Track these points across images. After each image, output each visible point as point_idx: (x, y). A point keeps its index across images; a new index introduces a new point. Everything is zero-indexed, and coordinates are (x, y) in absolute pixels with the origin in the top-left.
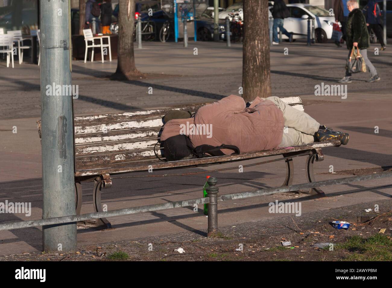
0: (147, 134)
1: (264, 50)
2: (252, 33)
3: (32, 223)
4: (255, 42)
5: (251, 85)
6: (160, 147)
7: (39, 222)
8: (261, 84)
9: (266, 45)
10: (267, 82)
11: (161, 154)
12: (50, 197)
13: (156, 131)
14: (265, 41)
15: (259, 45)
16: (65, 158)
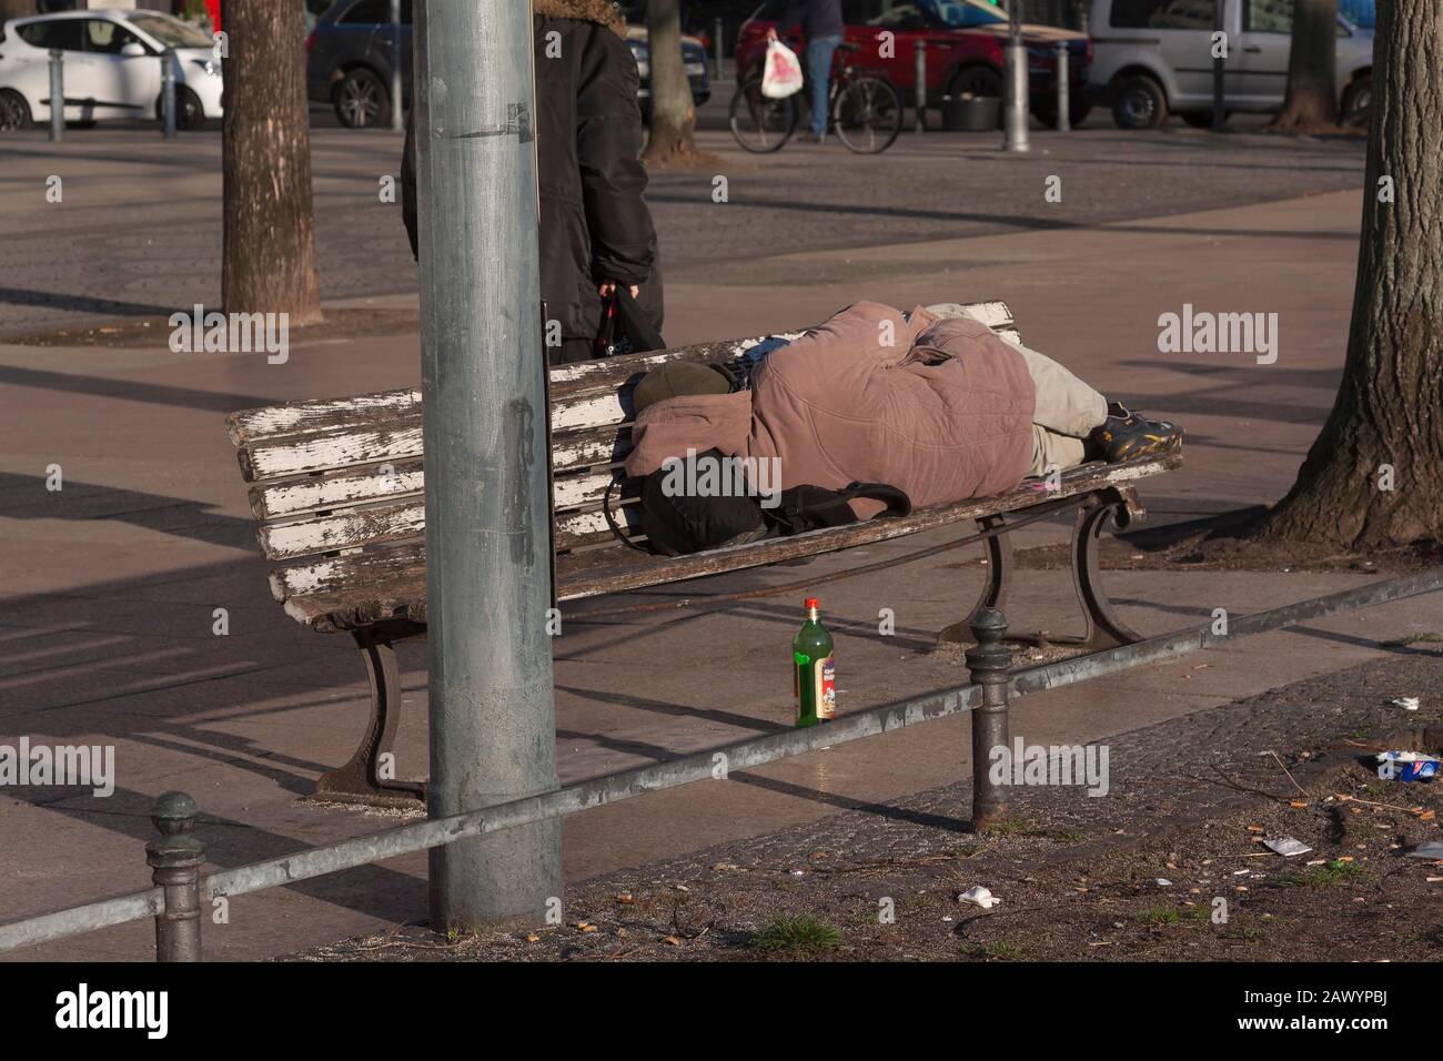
0: (580, 452)
1: (294, 150)
2: (256, 93)
3: (461, 826)
4: (267, 123)
5: (255, 266)
6: (621, 499)
7: (482, 821)
8: (288, 261)
9: (300, 135)
10: (307, 256)
11: (626, 525)
12: (475, 714)
13: (604, 442)
14: (299, 121)
15: (281, 134)
16: (528, 564)
